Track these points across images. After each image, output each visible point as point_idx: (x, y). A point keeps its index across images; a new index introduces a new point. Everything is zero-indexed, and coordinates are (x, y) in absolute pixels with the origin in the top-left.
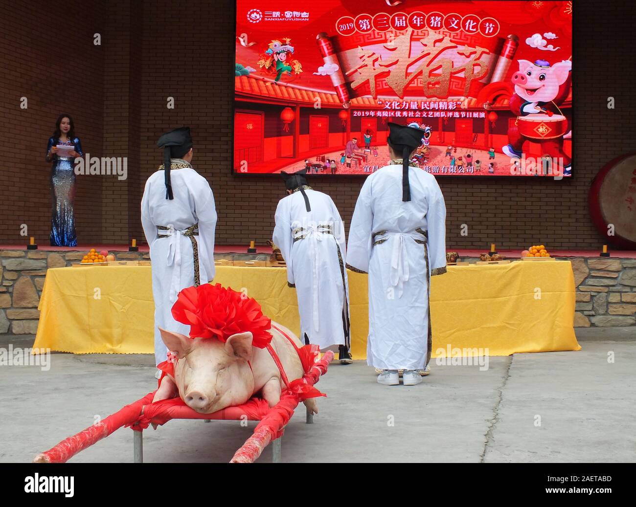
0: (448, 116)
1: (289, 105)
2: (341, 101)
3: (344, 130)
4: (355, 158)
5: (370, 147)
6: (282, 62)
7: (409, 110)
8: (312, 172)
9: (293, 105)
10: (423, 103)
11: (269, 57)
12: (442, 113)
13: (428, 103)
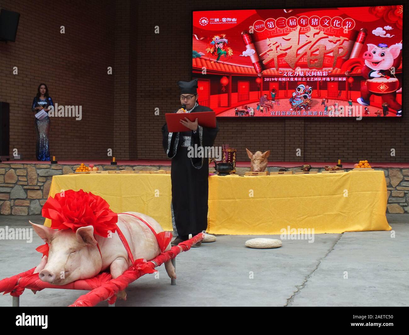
0: (323, 80)
1: (225, 75)
2: (257, 72)
3: (259, 89)
4: (266, 107)
5: (275, 100)
6: (221, 49)
7: (299, 77)
8: (240, 115)
9: (228, 75)
10: (307, 72)
11: (213, 46)
12: (319, 78)
13: (310, 72)
